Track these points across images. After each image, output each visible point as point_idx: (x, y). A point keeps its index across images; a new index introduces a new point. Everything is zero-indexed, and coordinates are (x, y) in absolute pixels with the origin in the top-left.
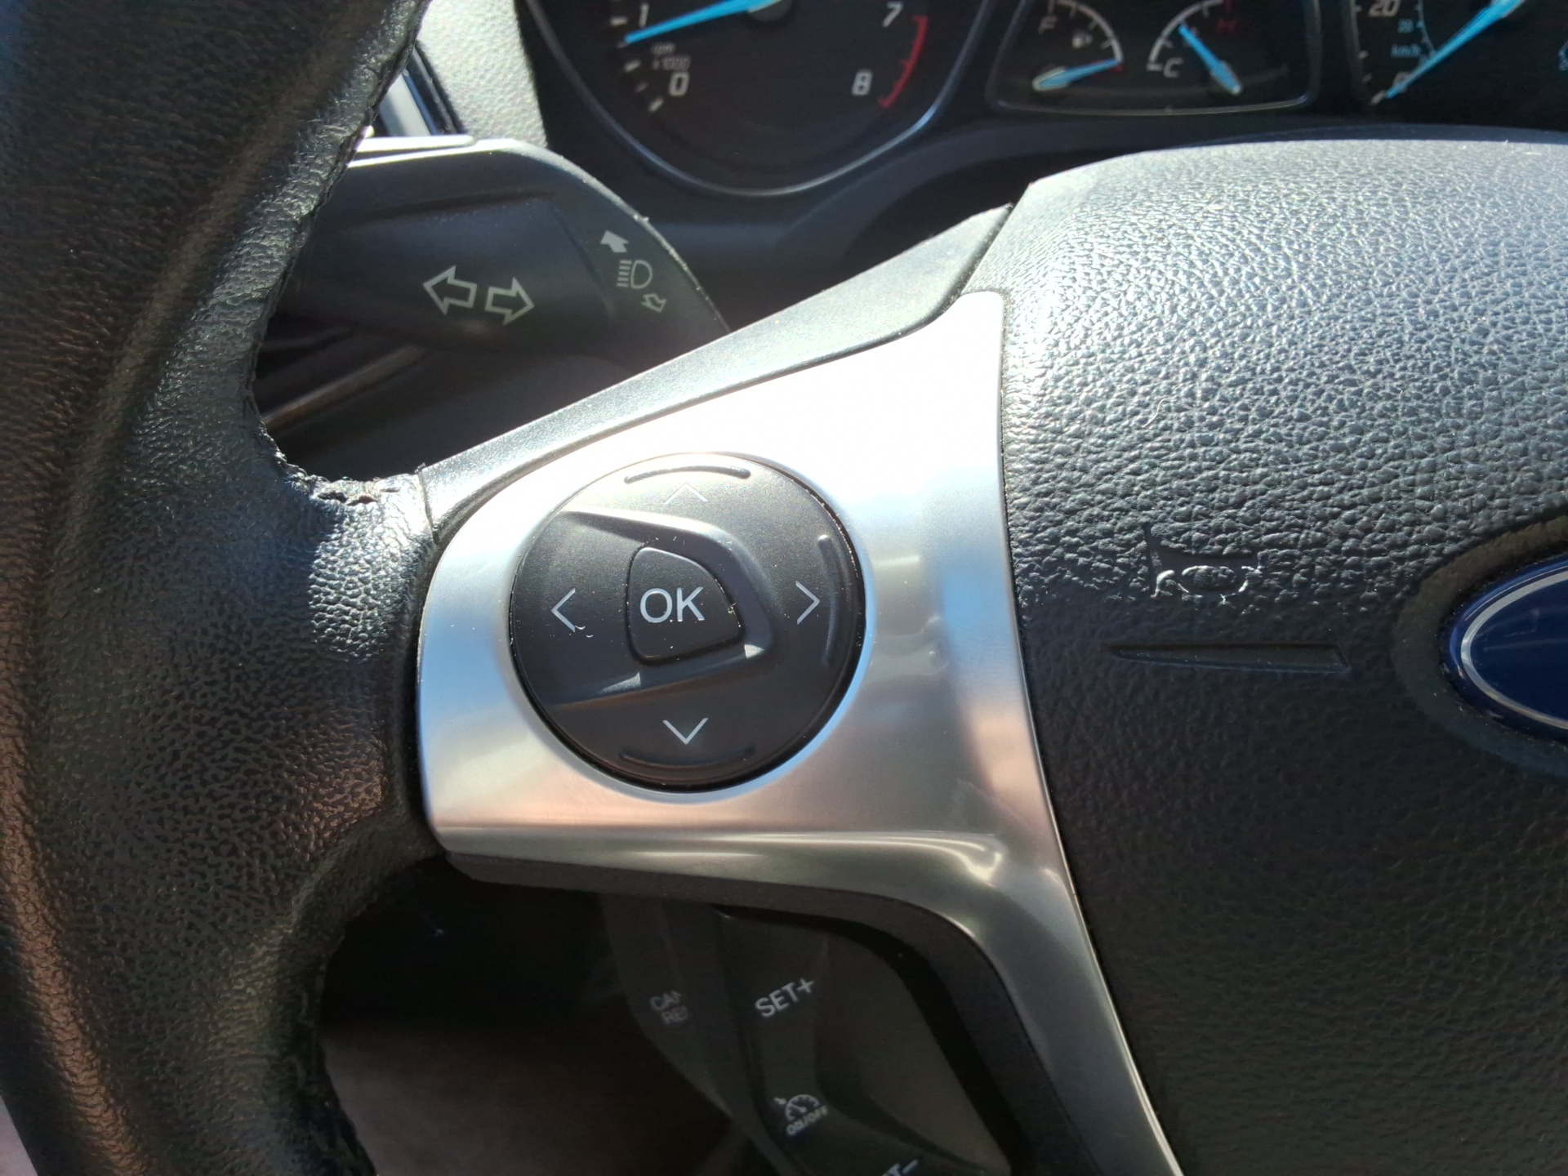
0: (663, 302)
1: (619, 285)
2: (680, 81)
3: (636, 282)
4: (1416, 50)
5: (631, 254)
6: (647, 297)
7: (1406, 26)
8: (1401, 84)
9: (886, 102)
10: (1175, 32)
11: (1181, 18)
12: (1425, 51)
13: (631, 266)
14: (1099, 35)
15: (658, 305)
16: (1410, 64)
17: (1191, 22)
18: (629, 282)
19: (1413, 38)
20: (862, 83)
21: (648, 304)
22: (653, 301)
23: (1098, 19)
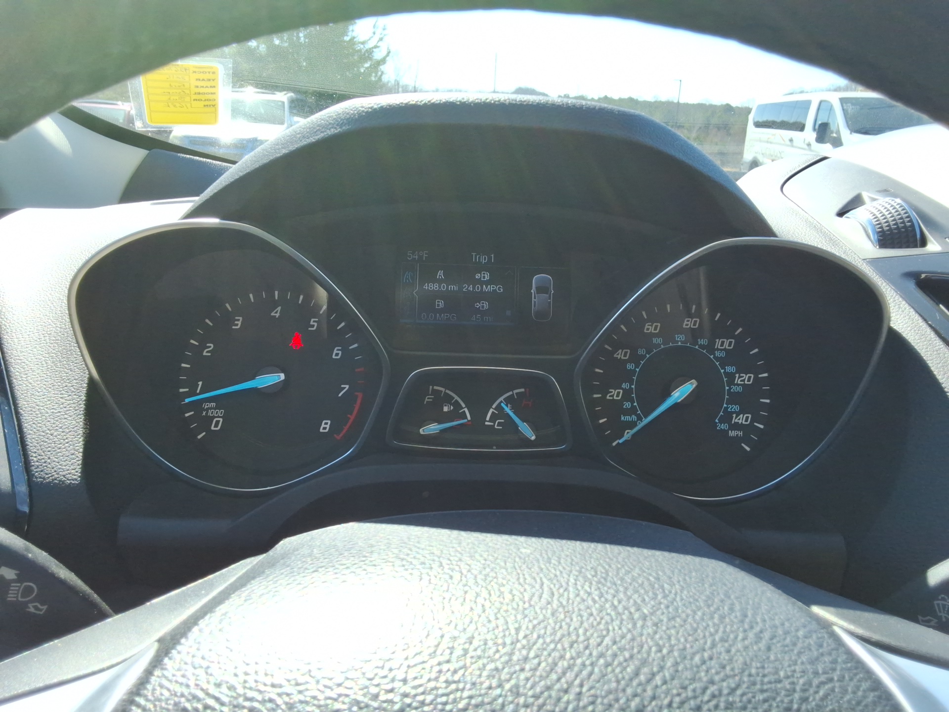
0: (45, 607)
1: (9, 599)
2: (218, 422)
3: (22, 597)
4: (634, 418)
5: (20, 579)
6: (30, 605)
7: (627, 405)
8: (628, 435)
9: (338, 437)
10: (499, 406)
11: (501, 399)
12: (640, 419)
13: (20, 587)
14: (457, 405)
15: (40, 610)
16: (632, 425)
17: (508, 401)
18: (17, 597)
19: (632, 411)
20: (325, 426)
21: (32, 610)
22: (36, 608)
23: (456, 398)
